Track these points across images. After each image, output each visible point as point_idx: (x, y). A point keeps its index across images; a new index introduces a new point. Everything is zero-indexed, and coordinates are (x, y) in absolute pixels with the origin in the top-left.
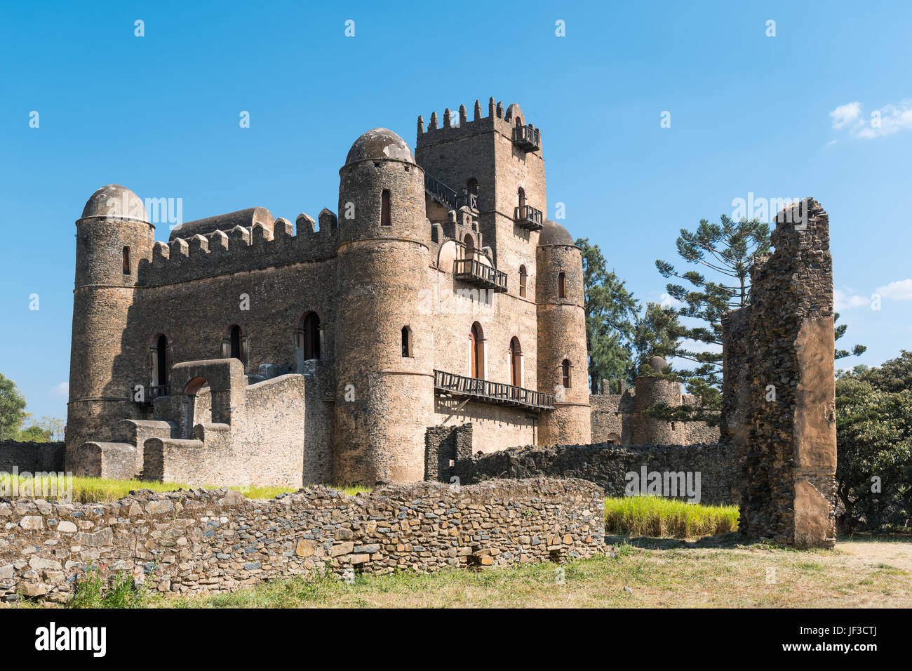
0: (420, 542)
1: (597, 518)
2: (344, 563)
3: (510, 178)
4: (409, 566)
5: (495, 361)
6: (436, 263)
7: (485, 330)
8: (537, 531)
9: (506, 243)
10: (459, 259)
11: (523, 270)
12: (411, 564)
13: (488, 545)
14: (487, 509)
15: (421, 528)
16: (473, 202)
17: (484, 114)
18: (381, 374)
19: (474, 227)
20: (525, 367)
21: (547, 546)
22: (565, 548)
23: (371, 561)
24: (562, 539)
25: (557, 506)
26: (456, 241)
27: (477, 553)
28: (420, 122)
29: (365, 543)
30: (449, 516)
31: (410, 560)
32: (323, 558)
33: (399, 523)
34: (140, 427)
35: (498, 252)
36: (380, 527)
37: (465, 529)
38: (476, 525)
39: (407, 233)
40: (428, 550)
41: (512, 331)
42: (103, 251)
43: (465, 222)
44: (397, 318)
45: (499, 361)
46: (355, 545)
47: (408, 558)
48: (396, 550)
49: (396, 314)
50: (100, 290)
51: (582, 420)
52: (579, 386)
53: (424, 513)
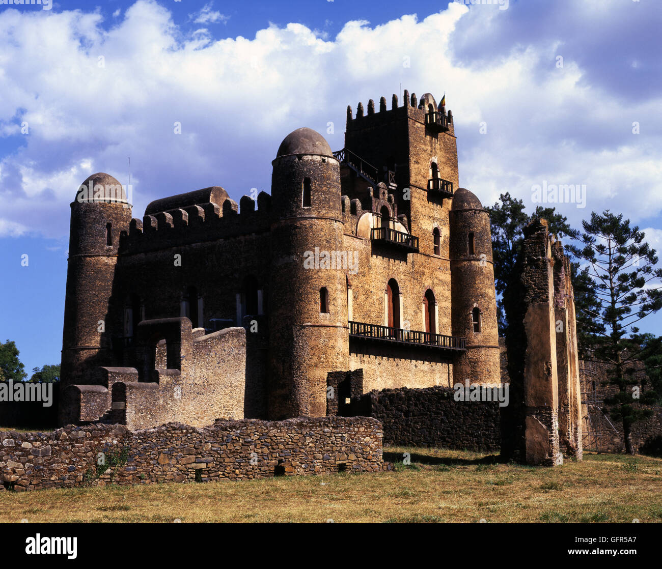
0: (240, 457)
1: (376, 443)
2: (189, 468)
3: (423, 155)
4: (233, 471)
5: (410, 311)
6: (355, 232)
7: (400, 285)
8: (327, 451)
9: (420, 210)
10: (375, 227)
11: (436, 232)
12: (234, 470)
13: (290, 460)
14: (290, 436)
15: (242, 448)
16: (391, 177)
17: (401, 104)
18: (303, 327)
19: (389, 200)
20: (440, 315)
21: (335, 461)
22: (350, 463)
23: (207, 467)
24: (348, 456)
25: (344, 435)
26: (373, 213)
27: (282, 464)
28: (349, 110)
29: (203, 457)
30: (261, 441)
31: (234, 468)
32: (175, 466)
33: (226, 445)
34: (111, 373)
35: (412, 219)
36: (214, 447)
37: (273, 449)
38: (282, 447)
39: (325, 212)
40: (246, 462)
41: (426, 284)
42: (90, 227)
43: (381, 196)
44: (316, 281)
45: (414, 311)
46: (196, 458)
47: (232, 467)
48: (224, 461)
49: (315, 278)
50: (88, 259)
51: (492, 360)
52: (488, 330)
53: (244, 438)
